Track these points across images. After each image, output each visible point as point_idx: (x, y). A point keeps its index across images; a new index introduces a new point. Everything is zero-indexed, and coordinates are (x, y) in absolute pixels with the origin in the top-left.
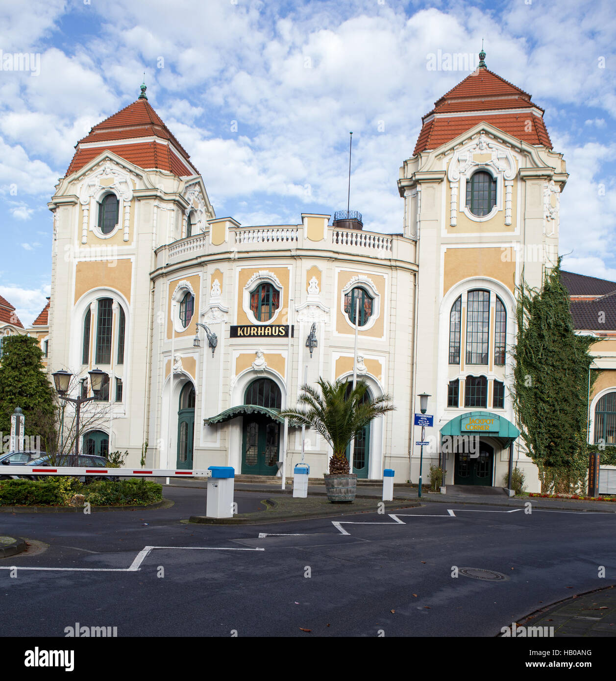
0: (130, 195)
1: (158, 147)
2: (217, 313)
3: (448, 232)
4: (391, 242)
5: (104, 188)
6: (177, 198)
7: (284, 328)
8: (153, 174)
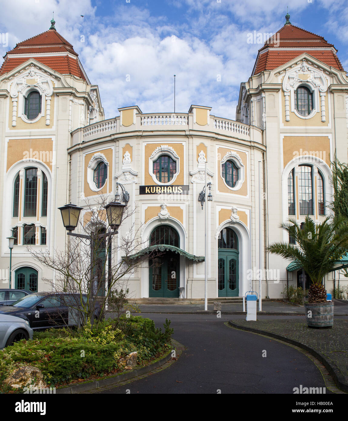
0: (50, 91)
1: (70, 59)
2: (129, 177)
3: (284, 126)
4: (249, 130)
5: (29, 86)
6: (87, 96)
7: (181, 187)
8: (69, 77)
